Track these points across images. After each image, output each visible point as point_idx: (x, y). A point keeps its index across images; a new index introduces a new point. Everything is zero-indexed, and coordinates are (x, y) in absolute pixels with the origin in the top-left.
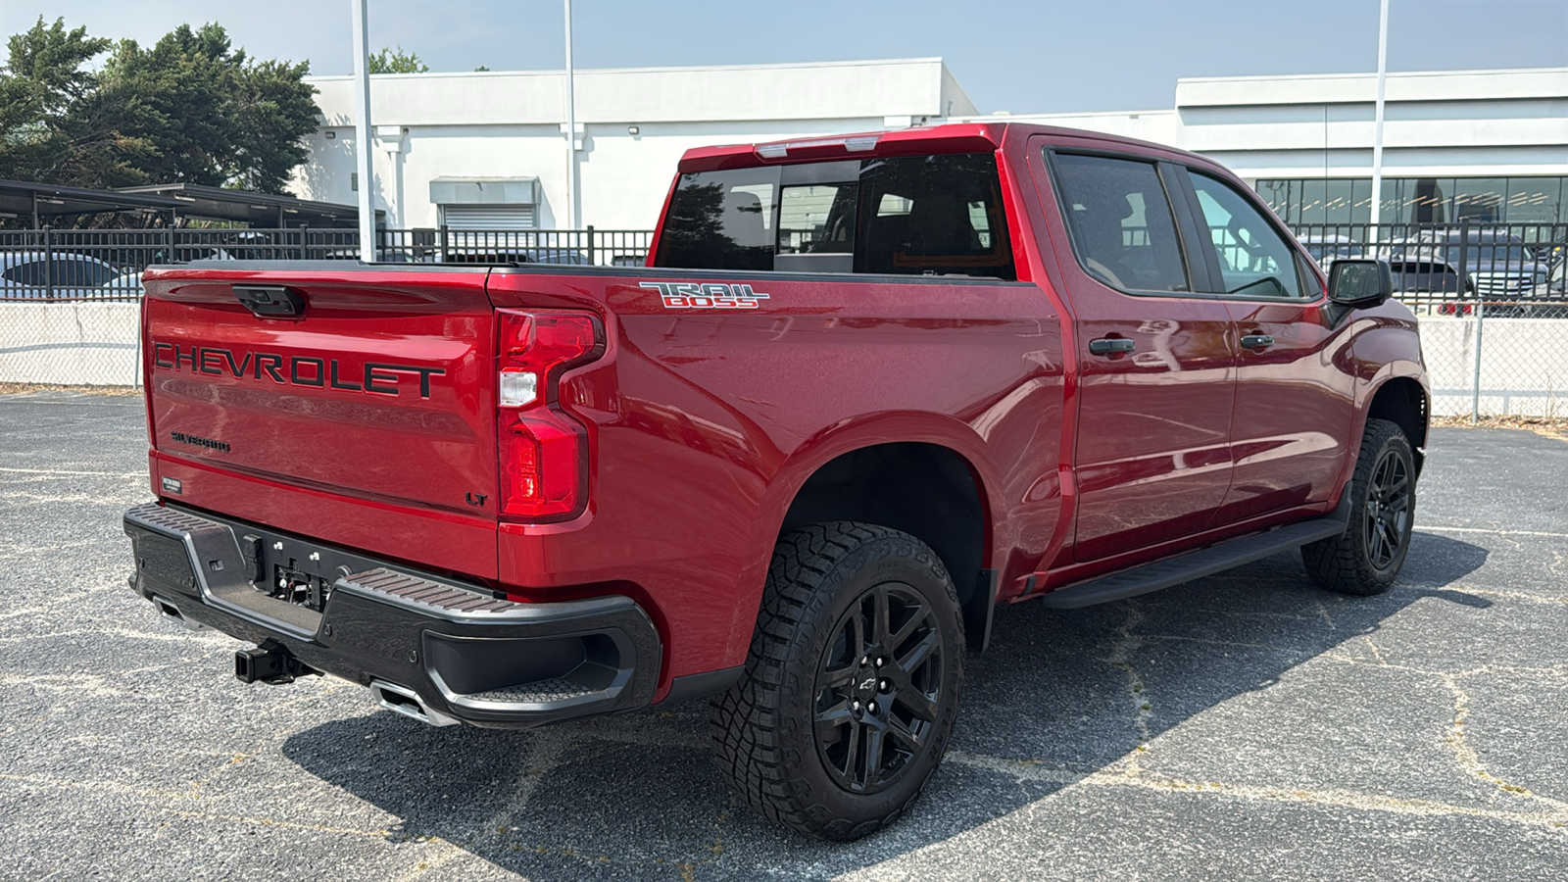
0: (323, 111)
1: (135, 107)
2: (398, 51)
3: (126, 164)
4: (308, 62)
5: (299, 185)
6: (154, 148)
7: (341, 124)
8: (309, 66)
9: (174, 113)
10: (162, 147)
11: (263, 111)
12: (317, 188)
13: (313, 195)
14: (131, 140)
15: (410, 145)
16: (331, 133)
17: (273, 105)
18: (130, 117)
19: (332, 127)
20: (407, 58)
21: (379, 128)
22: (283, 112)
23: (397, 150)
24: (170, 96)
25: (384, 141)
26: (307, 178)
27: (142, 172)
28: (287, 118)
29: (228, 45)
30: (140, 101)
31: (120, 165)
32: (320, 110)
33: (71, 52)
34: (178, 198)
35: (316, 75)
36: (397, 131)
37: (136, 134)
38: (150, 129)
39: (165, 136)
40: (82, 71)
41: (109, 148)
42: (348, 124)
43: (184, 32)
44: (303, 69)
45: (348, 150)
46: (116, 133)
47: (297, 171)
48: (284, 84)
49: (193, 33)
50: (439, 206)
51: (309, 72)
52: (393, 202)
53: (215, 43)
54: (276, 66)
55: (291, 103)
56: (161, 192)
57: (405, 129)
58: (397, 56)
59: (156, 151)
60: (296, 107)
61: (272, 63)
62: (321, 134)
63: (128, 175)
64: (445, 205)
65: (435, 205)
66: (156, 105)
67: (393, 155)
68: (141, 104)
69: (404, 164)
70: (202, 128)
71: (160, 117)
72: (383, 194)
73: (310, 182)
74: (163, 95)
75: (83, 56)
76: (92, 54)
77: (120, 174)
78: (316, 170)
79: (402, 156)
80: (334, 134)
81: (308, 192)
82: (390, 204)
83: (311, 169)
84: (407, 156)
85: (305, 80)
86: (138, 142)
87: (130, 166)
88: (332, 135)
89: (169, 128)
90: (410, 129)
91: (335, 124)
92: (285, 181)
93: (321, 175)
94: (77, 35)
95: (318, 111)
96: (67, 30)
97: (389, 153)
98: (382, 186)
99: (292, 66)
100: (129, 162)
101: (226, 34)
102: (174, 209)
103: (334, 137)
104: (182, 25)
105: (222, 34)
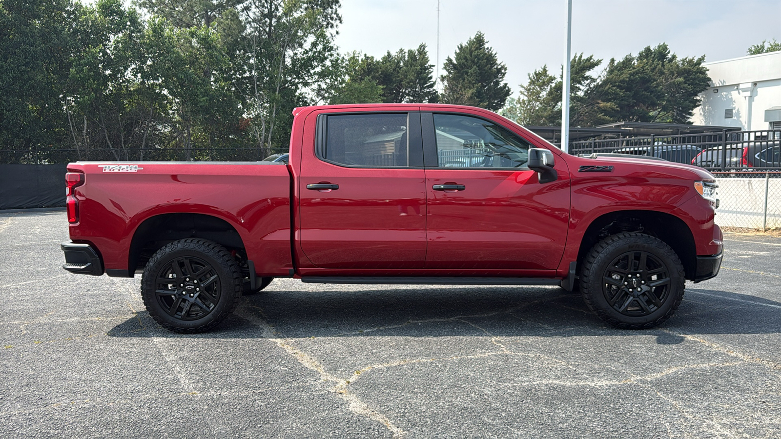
0: (712, 79)
1: (609, 88)
2: (774, 41)
3: (602, 114)
4: (704, 56)
5: (697, 118)
6: (616, 106)
7: (721, 85)
8: (705, 58)
9: (628, 89)
10: (620, 106)
11: (677, 83)
12: (707, 118)
13: (705, 122)
14: (605, 104)
15: (757, 91)
16: (716, 90)
17: (681, 79)
18: (607, 93)
19: (717, 87)
20: (778, 44)
21: (740, 85)
22: (687, 82)
23: (749, 95)
24: (626, 81)
25: (743, 92)
26: (703, 113)
27: (609, 118)
28: (689, 85)
29: (669, 53)
30: (611, 85)
31: (600, 115)
32: (711, 79)
33: (584, 67)
34: (623, 128)
35: (708, 62)
36: (750, 85)
37: (608, 101)
38: (615, 98)
39: (622, 100)
40: (588, 75)
41: (596, 108)
42: (725, 84)
43: (648, 50)
44: (701, 60)
45: (724, 98)
46: (600, 101)
47: (696, 111)
48: (689, 69)
49: (652, 49)
50: (770, 123)
51: (705, 60)
52: (746, 123)
53: (662, 53)
54: (687, 60)
55: (692, 77)
56: (615, 126)
57: (755, 84)
58: (772, 44)
59: (617, 107)
60: (695, 79)
61: (686, 59)
62: (711, 91)
63: (603, 119)
64: (774, 122)
65: (768, 123)
66: (618, 87)
67: (747, 98)
68: (612, 87)
69: (753, 102)
70: (643, 95)
71: (620, 92)
72: (740, 119)
73: (704, 116)
74: (623, 81)
75: (590, 68)
76: (594, 67)
77: (600, 119)
78: (707, 109)
79: (752, 98)
80: (717, 90)
81: (702, 121)
82: (744, 124)
83: (705, 109)
84: (755, 98)
85: (702, 65)
86: (609, 104)
87: (604, 115)
88: (716, 91)
89: (624, 96)
90: (757, 83)
91: (718, 85)
92: (689, 116)
93: (710, 112)
94: (589, 60)
95: (709, 79)
96: (584, 57)
97: (745, 97)
98: (740, 115)
99: (696, 59)
100: (603, 114)
101: (668, 47)
102: (620, 133)
103: (718, 92)
104: (647, 46)
105: (666, 48)
